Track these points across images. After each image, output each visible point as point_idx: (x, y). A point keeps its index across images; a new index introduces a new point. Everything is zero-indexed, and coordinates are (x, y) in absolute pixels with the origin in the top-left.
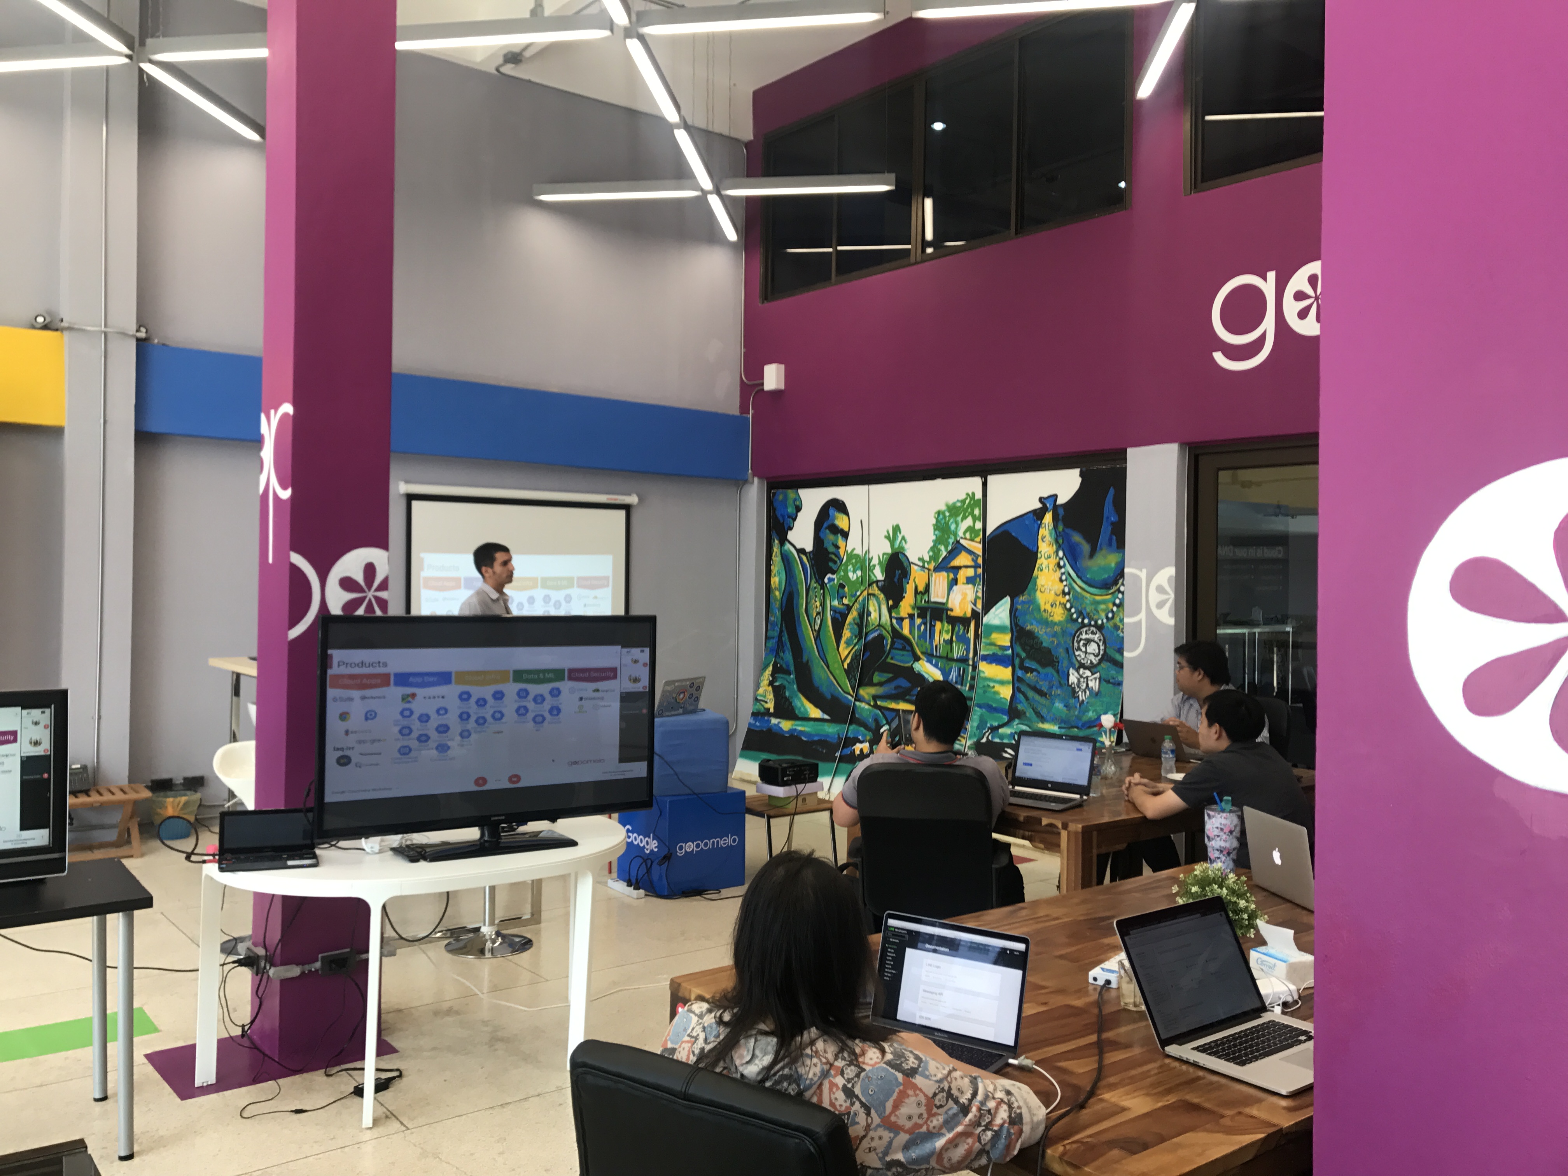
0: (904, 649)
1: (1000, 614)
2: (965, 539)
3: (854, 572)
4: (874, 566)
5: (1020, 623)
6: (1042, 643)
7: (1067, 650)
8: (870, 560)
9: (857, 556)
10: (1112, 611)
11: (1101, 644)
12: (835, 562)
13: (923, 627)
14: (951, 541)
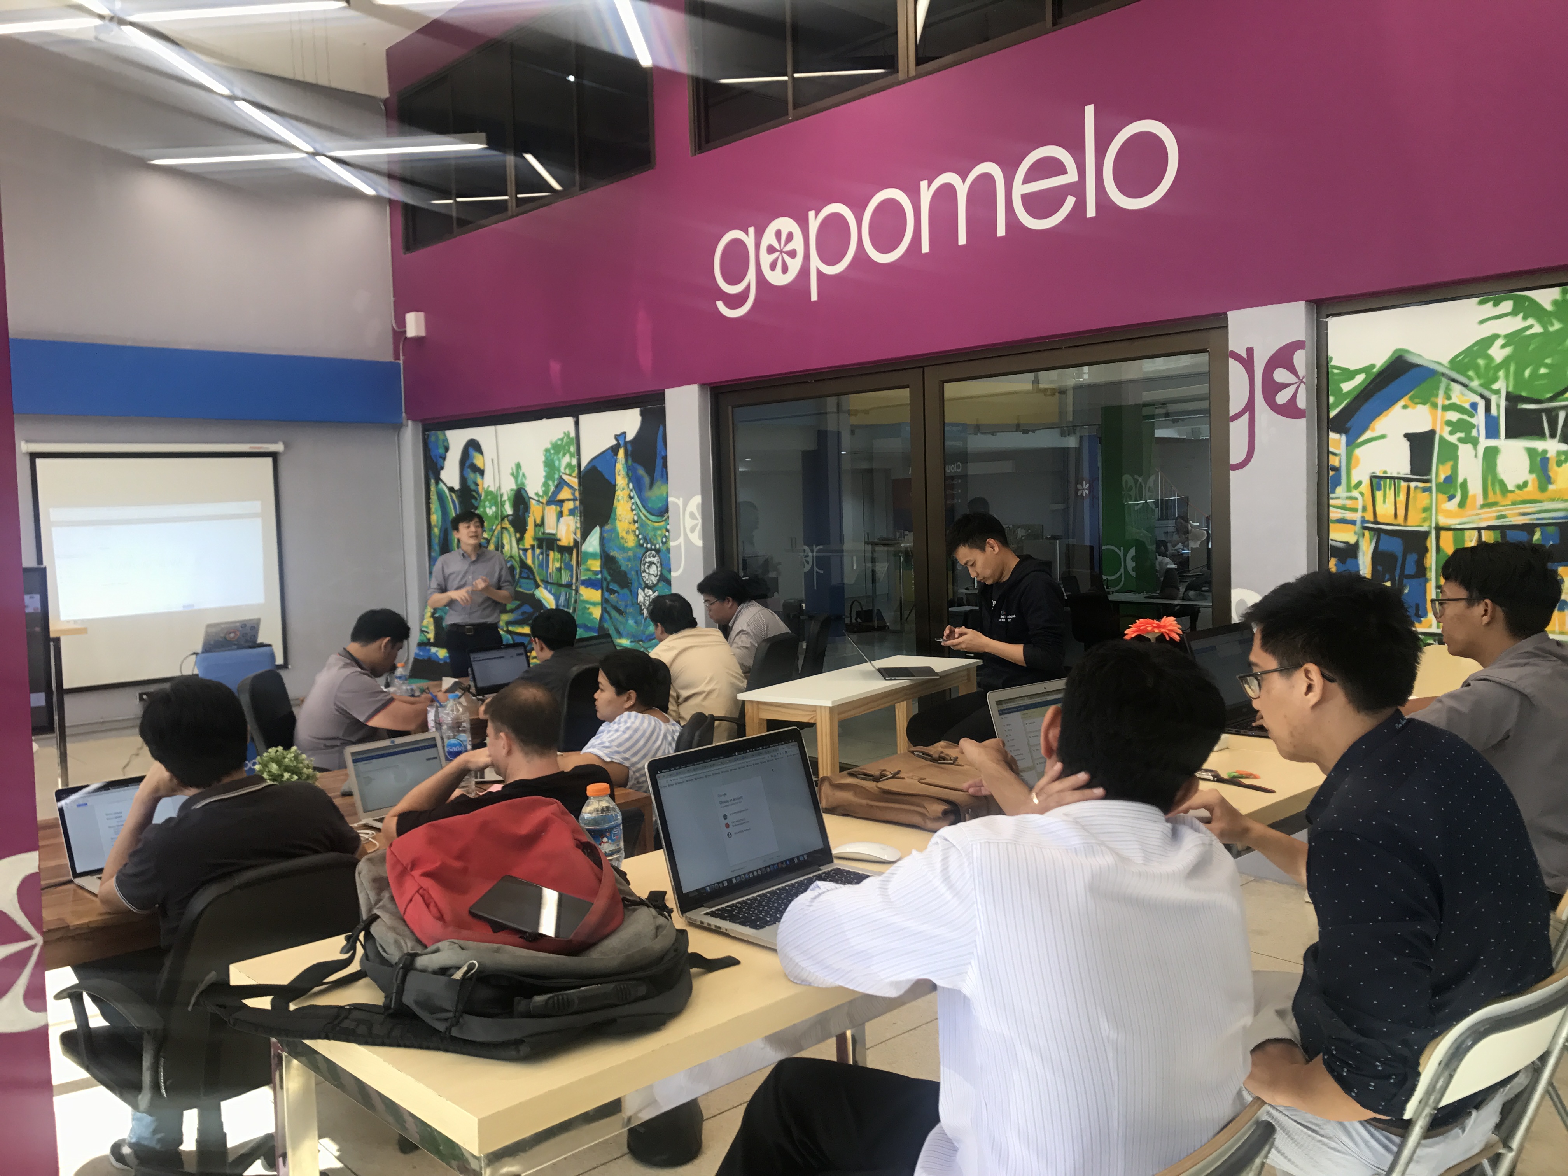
0: (528, 578)
1: (592, 544)
2: (565, 474)
3: (490, 508)
4: (505, 501)
5: (606, 550)
6: (620, 567)
7: (637, 572)
8: (502, 496)
9: (491, 492)
10: (665, 536)
11: (659, 565)
12: (476, 499)
13: (541, 557)
14: (556, 476)
